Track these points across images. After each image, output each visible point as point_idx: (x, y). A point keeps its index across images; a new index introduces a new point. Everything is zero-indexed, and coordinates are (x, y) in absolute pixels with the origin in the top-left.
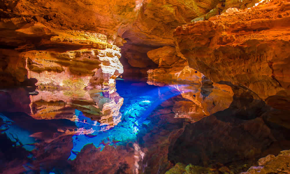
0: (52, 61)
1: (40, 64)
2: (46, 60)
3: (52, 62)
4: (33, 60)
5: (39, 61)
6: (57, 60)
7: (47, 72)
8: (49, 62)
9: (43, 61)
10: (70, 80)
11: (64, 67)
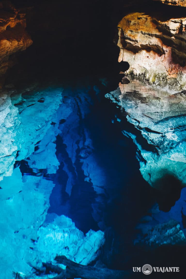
0: (152, 35)
1: (134, 39)
2: (143, 32)
3: (152, 37)
4: (126, 33)
5: (133, 35)
6: (158, 34)
7: (144, 52)
8: (148, 36)
9: (140, 35)
10: (167, 74)
11: (165, 48)
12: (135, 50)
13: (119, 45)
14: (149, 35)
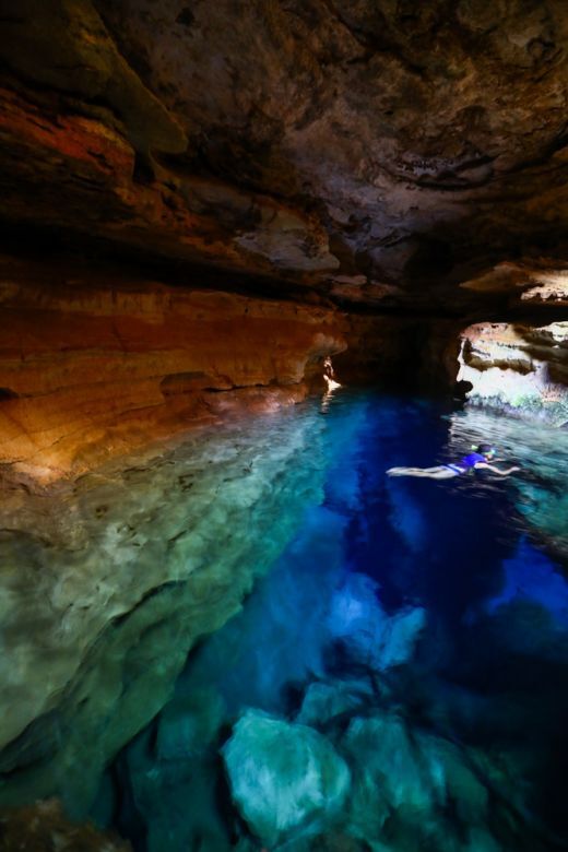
1: (486, 352)
2: (501, 344)
3: (514, 349)
4: (473, 343)
5: (485, 346)
6: (524, 345)
7: (497, 370)
8: (507, 348)
9: (494, 346)
10: (541, 396)
11: (536, 363)
12: (482, 367)
13: (460, 359)
14: (510, 347)
